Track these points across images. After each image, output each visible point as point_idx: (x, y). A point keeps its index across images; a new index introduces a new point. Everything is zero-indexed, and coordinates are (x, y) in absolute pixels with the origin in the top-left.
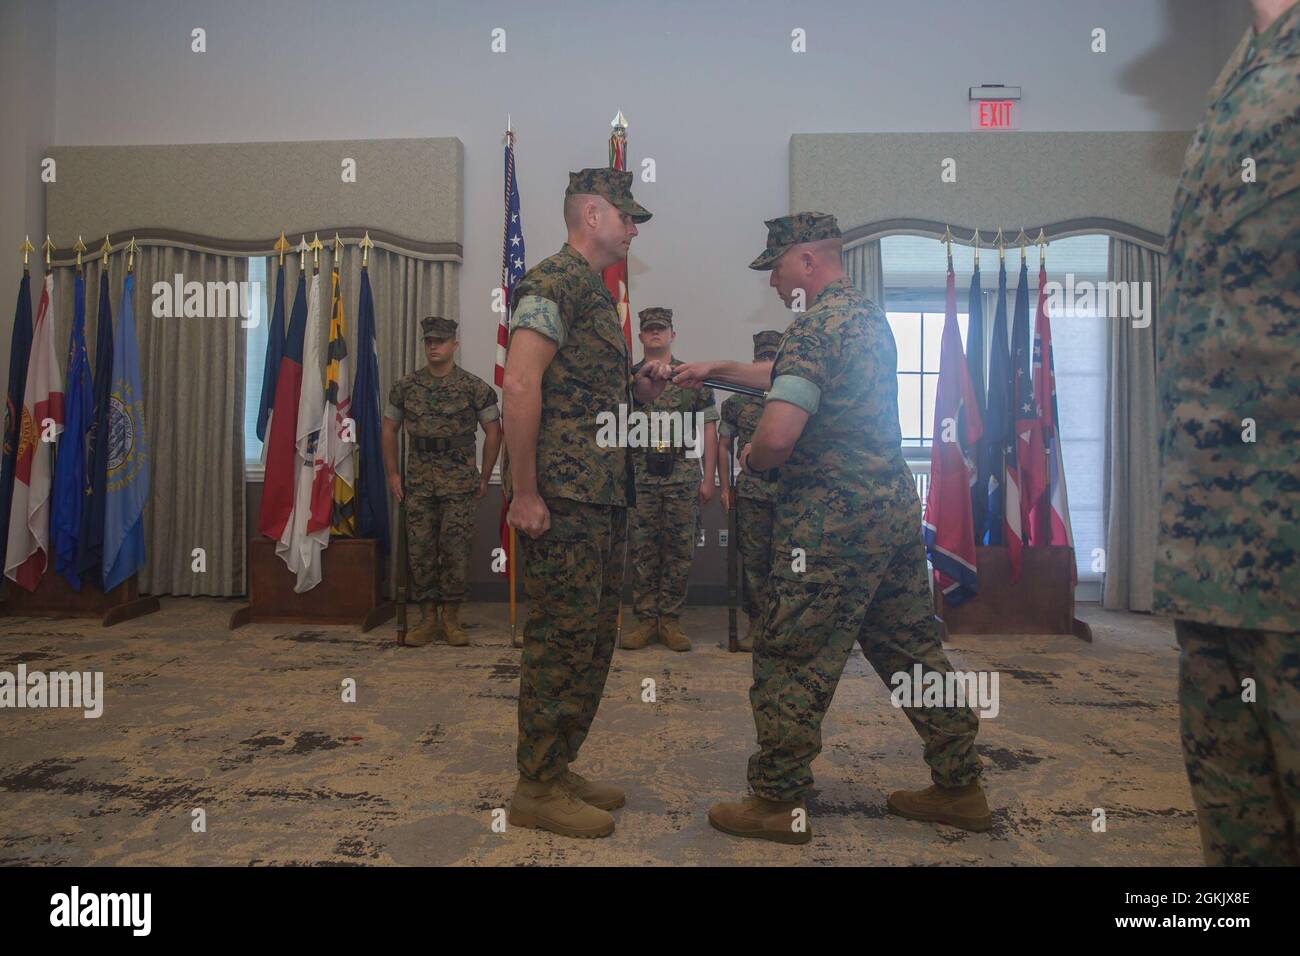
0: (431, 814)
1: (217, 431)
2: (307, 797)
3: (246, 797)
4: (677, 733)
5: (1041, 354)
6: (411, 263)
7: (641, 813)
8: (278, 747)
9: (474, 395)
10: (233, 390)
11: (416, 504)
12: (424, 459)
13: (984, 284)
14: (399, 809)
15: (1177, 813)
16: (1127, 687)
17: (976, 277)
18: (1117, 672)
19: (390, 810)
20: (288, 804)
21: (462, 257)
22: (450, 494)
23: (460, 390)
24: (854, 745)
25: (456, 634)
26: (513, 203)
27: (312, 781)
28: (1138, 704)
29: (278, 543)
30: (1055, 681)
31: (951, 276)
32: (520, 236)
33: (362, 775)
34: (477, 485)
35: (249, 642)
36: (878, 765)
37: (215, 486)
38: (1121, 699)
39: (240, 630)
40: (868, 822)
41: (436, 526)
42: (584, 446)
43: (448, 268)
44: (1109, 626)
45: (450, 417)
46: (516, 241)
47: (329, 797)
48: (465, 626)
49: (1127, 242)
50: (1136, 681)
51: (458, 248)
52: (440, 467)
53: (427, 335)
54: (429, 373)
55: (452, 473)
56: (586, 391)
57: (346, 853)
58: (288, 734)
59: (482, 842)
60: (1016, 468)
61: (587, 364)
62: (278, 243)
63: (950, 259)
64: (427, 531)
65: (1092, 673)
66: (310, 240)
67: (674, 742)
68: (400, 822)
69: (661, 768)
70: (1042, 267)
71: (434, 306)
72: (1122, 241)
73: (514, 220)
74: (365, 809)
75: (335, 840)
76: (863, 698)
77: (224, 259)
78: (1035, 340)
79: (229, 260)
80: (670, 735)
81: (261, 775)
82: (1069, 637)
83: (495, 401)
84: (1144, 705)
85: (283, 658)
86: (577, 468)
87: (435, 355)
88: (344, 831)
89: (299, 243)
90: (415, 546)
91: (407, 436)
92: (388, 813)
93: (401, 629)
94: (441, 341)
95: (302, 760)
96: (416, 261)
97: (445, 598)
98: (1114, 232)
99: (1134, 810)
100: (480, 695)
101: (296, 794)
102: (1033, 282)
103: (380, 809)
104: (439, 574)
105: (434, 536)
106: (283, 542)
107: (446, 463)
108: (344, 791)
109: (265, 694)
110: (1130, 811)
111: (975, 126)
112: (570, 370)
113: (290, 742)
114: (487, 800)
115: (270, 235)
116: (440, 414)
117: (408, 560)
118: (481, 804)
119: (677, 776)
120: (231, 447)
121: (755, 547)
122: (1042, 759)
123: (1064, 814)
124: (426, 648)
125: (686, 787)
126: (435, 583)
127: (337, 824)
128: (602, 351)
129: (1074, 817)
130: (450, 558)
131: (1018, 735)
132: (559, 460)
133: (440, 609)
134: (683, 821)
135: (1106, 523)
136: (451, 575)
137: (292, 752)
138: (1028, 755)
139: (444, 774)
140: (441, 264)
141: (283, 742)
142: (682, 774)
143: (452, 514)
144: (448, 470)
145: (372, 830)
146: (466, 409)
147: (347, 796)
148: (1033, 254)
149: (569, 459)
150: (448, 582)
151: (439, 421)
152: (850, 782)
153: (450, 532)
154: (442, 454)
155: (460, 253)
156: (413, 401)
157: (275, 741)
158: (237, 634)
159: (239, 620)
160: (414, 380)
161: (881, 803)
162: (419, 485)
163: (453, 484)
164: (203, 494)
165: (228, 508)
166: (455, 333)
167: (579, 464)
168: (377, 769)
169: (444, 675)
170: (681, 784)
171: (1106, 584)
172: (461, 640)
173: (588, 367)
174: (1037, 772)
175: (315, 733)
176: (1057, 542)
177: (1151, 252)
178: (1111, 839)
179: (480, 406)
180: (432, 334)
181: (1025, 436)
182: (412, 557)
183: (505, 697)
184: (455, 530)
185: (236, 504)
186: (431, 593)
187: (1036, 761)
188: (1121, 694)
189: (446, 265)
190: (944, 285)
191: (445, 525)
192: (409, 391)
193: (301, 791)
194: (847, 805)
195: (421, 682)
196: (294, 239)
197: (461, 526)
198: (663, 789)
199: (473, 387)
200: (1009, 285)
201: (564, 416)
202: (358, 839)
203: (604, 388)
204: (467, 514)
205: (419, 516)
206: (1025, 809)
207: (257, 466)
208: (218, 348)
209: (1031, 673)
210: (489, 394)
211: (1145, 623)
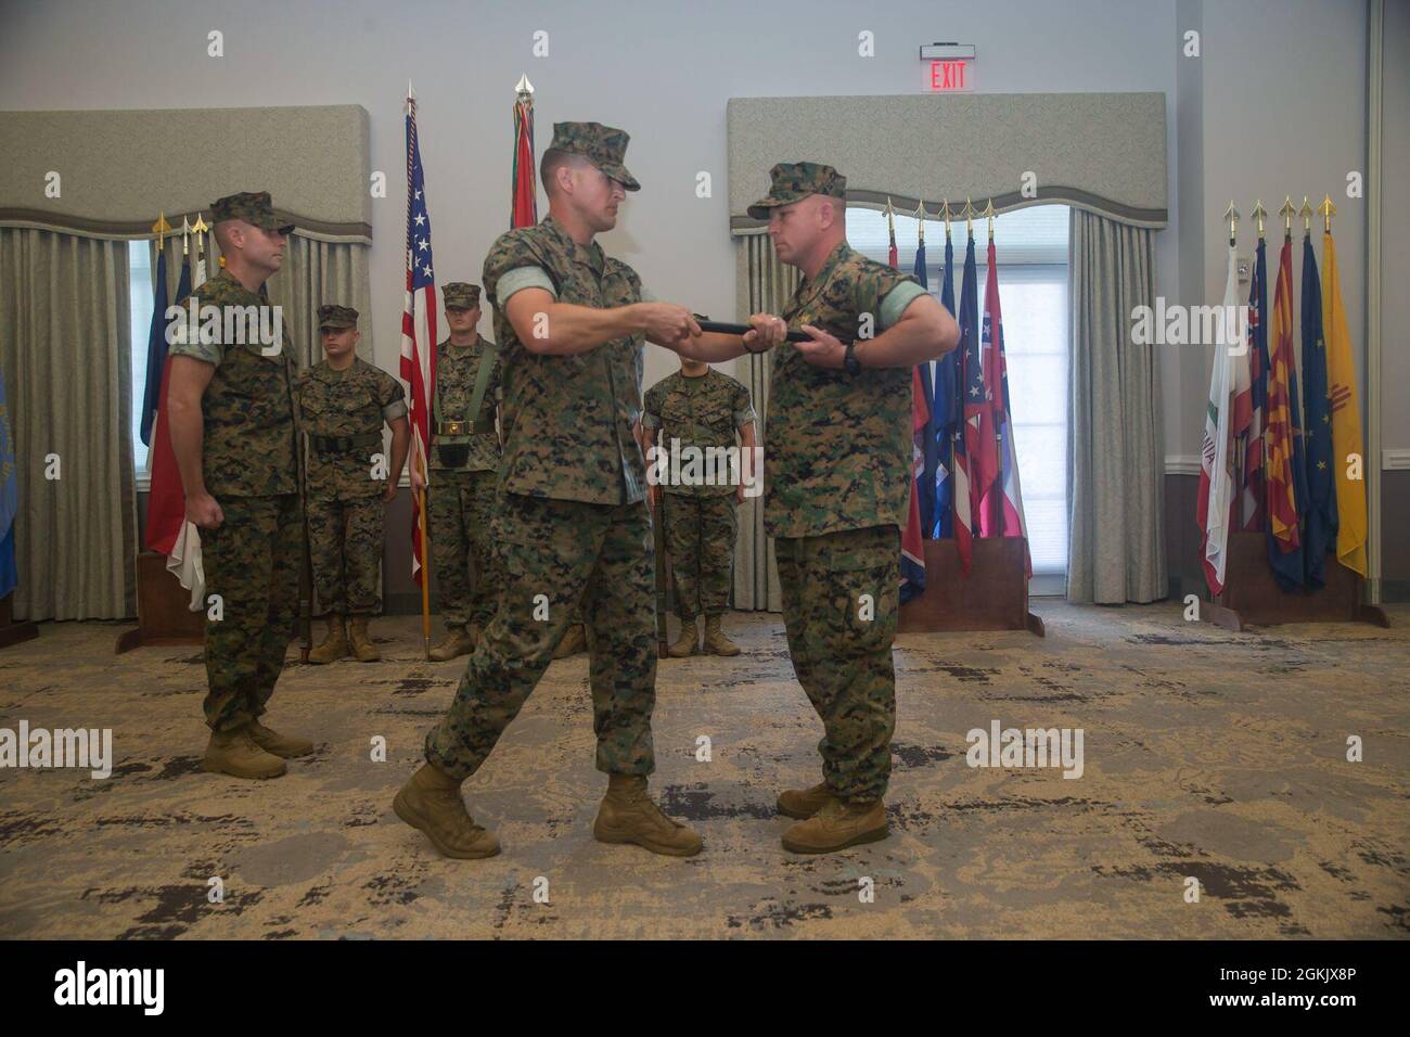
0: (295, 833)
1: (101, 436)
2: (164, 822)
3: (96, 826)
4: (581, 742)
5: (990, 334)
6: (314, 246)
7: (520, 822)
8: (144, 774)
9: (377, 390)
10: (117, 390)
11: (317, 510)
12: (324, 460)
13: (928, 260)
14: (262, 830)
15: (1071, 801)
16: (1063, 681)
17: (921, 252)
18: (1060, 667)
19: (252, 831)
20: (143, 830)
21: (370, 237)
22: (355, 498)
23: (362, 385)
24: (762, 749)
25: (366, 649)
26: (416, 179)
27: (175, 805)
28: (1071, 697)
29: (169, 558)
30: (993, 678)
31: (893, 253)
32: (424, 215)
33: (230, 797)
34: (384, 487)
35: (136, 666)
36: (780, 766)
37: (101, 496)
38: (1055, 693)
39: (126, 654)
40: (755, 822)
41: (341, 531)
42: (247, 448)
43: (355, 251)
44: (1067, 621)
45: (351, 414)
46: (420, 220)
47: (188, 821)
48: (377, 641)
49: (1088, 213)
50: (1075, 674)
51: (366, 229)
52: (342, 468)
53: (324, 324)
54: (328, 367)
55: (354, 475)
56: (245, 401)
57: (193, 876)
58: (157, 760)
59: (344, 859)
60: (965, 456)
61: (244, 377)
62: (157, 225)
63: (892, 232)
64: (330, 539)
65: (1035, 669)
66: (192, 222)
67: (574, 751)
68: (260, 842)
69: (553, 778)
70: (991, 240)
71: (341, 292)
72: (1083, 211)
73: (417, 197)
74: (226, 831)
75: (184, 865)
76: (787, 701)
77: (100, 243)
78: (984, 319)
79: (106, 244)
80: (570, 744)
81: (116, 804)
82: (1022, 632)
83: (402, 396)
84: (1076, 698)
85: (170, 681)
86: (241, 468)
87: (335, 346)
88: (197, 855)
89: (180, 225)
90: (318, 555)
91: (307, 437)
92: (249, 834)
93: (305, 645)
94: (339, 331)
95: (165, 786)
96: (319, 243)
97: (352, 611)
98: (1074, 202)
99: (1029, 800)
100: (379, 712)
101: (153, 820)
102: (981, 256)
103: (242, 830)
104: (347, 585)
105: (338, 545)
106: (173, 556)
107: (350, 464)
108: (206, 814)
109: (140, 720)
110: (1026, 802)
111: (927, 88)
112: (229, 384)
113: (158, 767)
114: (359, 817)
115: (150, 216)
116: (340, 411)
117: (310, 571)
118: (352, 820)
119: (568, 785)
120: (118, 453)
121: (682, 545)
122: (951, 755)
123: (959, 807)
124: (332, 666)
125: (574, 795)
126: (341, 596)
127: (191, 848)
128: (256, 365)
129: (967, 810)
130: (357, 567)
131: (935, 733)
132: (224, 462)
133: (348, 624)
134: (561, 830)
135: (1069, 512)
136: (359, 586)
137: (159, 777)
138: (939, 751)
139: (320, 793)
140: (347, 246)
141: (150, 768)
142: (572, 782)
143: (357, 521)
144: (351, 472)
145: (228, 852)
146: (369, 404)
147: (209, 819)
148: (980, 228)
149: (233, 461)
150: (356, 593)
151: (340, 419)
152: (747, 784)
153: (356, 539)
154: (343, 454)
155: (369, 234)
156: (310, 397)
157: (142, 768)
158: (125, 658)
159: (127, 644)
160: (311, 375)
161: (772, 804)
162: (320, 489)
163: (356, 486)
164: (89, 508)
165: (117, 522)
166: (355, 322)
167: (243, 465)
168: (249, 790)
169: (345, 692)
170: (569, 793)
171: (1070, 576)
172: (371, 655)
173: (245, 381)
174: (943, 767)
175: (188, 757)
176: (1011, 533)
177: (1113, 223)
178: (995, 830)
179: (385, 401)
180: (329, 323)
181: (973, 422)
182: (314, 568)
183: (405, 712)
184: (360, 536)
185: (127, 518)
186: (337, 606)
187: (947, 757)
188: (1055, 688)
189: (353, 247)
190: (886, 261)
191: (350, 532)
192: (306, 387)
193: (159, 816)
194: (737, 808)
195: (318, 701)
196: (175, 221)
197: (368, 533)
198: (549, 798)
199: (376, 381)
200: (955, 261)
201: (227, 424)
202: (210, 862)
203: (265, 396)
204: (373, 519)
205: (321, 522)
206: (920, 805)
207: (144, 474)
208: (97, 344)
209: (971, 670)
210: (395, 388)
211: (1108, 615)
